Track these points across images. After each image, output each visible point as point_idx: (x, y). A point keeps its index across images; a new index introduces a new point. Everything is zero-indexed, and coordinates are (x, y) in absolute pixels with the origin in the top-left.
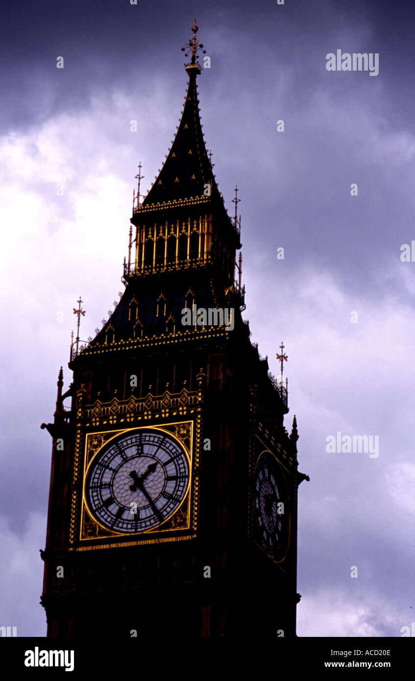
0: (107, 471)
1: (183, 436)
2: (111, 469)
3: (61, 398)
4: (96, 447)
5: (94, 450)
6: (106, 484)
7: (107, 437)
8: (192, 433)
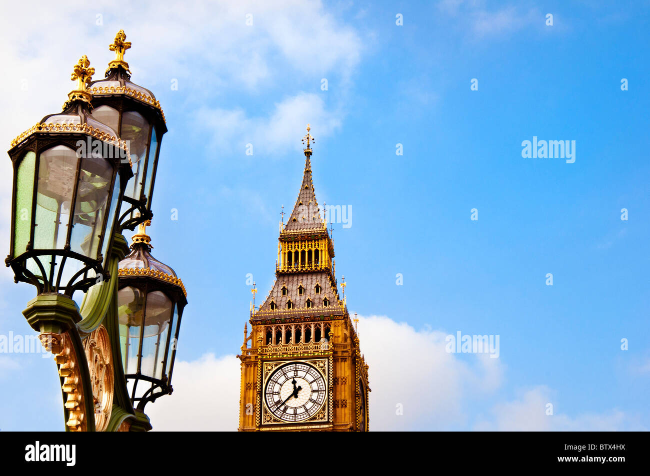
0: (276, 384)
1: (322, 367)
2: (278, 384)
3: (247, 340)
4: (269, 370)
5: (268, 372)
6: (276, 393)
7: (276, 365)
8: (326, 366)
